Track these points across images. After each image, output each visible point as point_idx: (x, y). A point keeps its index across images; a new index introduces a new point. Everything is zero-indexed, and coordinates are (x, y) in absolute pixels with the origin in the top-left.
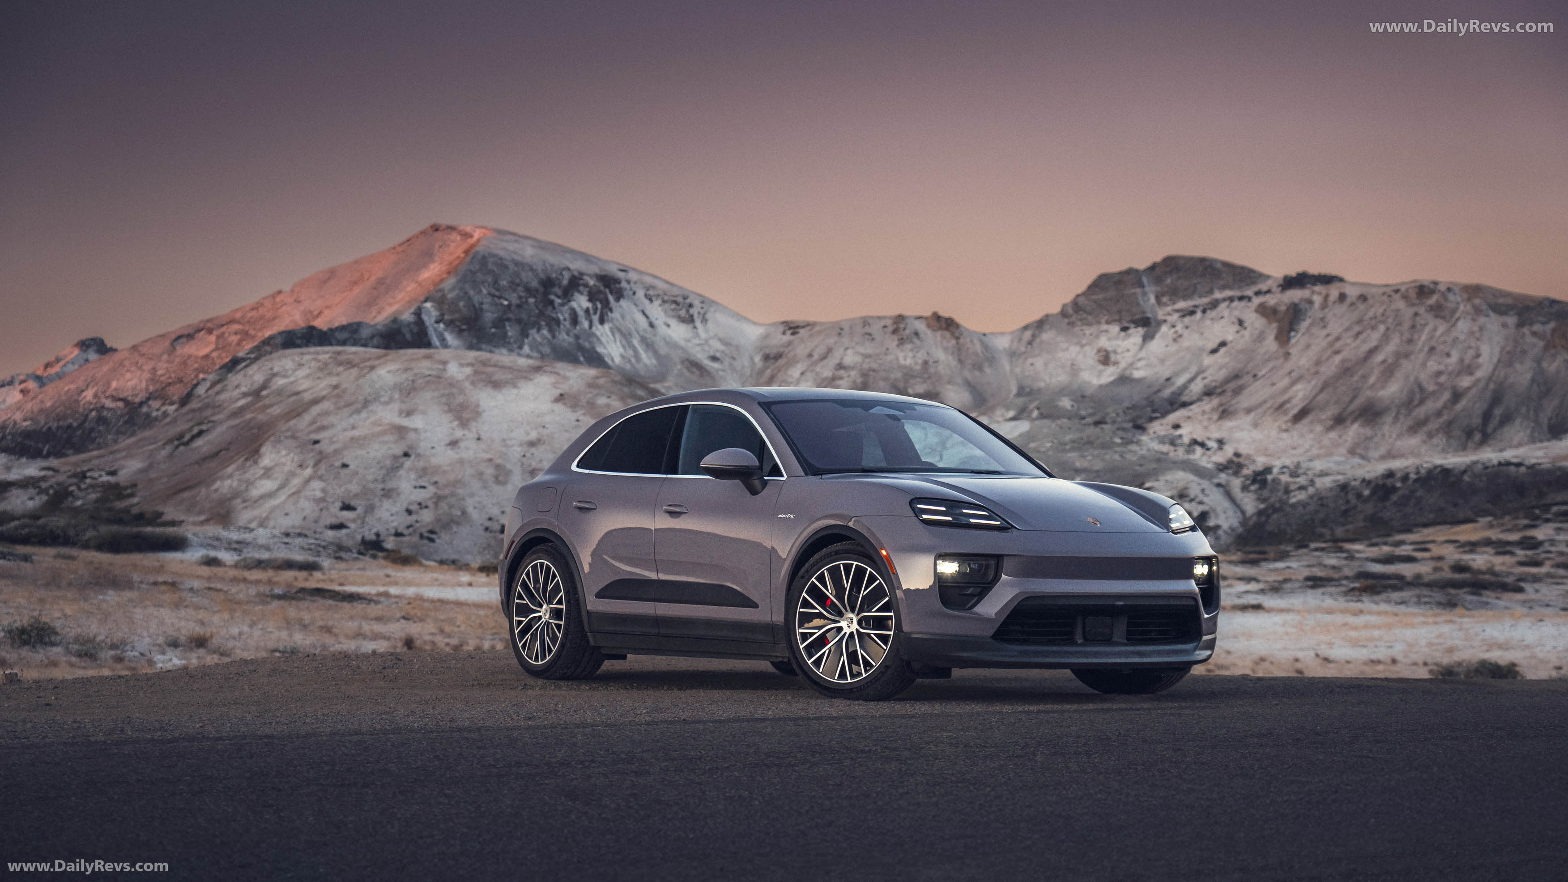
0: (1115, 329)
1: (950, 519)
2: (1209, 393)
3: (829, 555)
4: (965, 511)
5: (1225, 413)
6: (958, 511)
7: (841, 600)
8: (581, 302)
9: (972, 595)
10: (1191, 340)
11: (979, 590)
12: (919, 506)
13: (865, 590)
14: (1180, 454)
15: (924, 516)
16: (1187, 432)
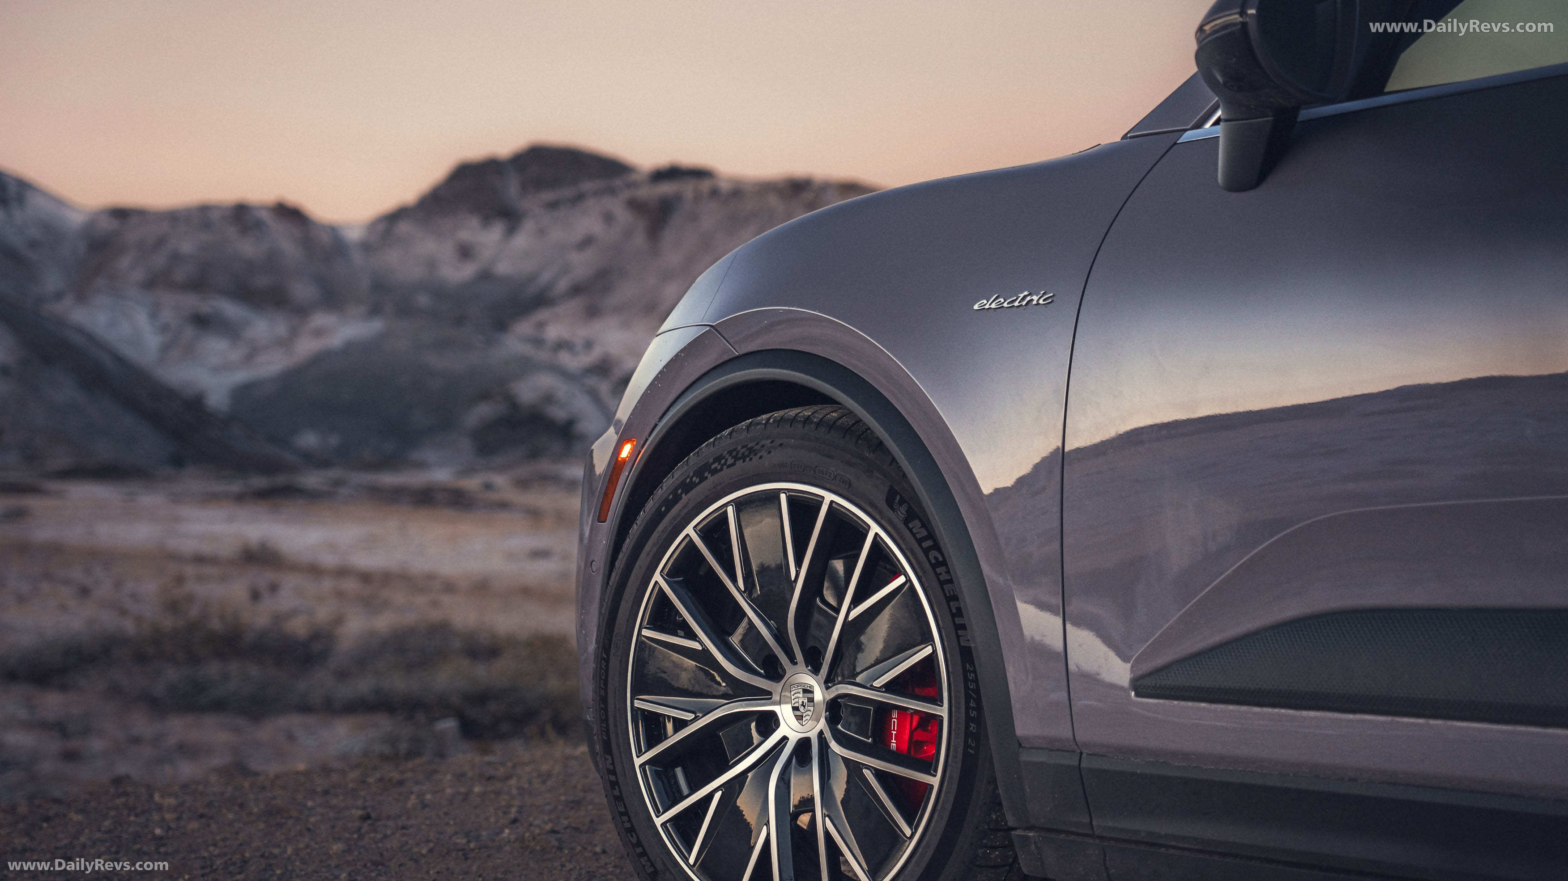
0: (474, 222)
2: (577, 290)
5: (593, 312)
10: (557, 235)
14: (543, 355)
16: (553, 332)
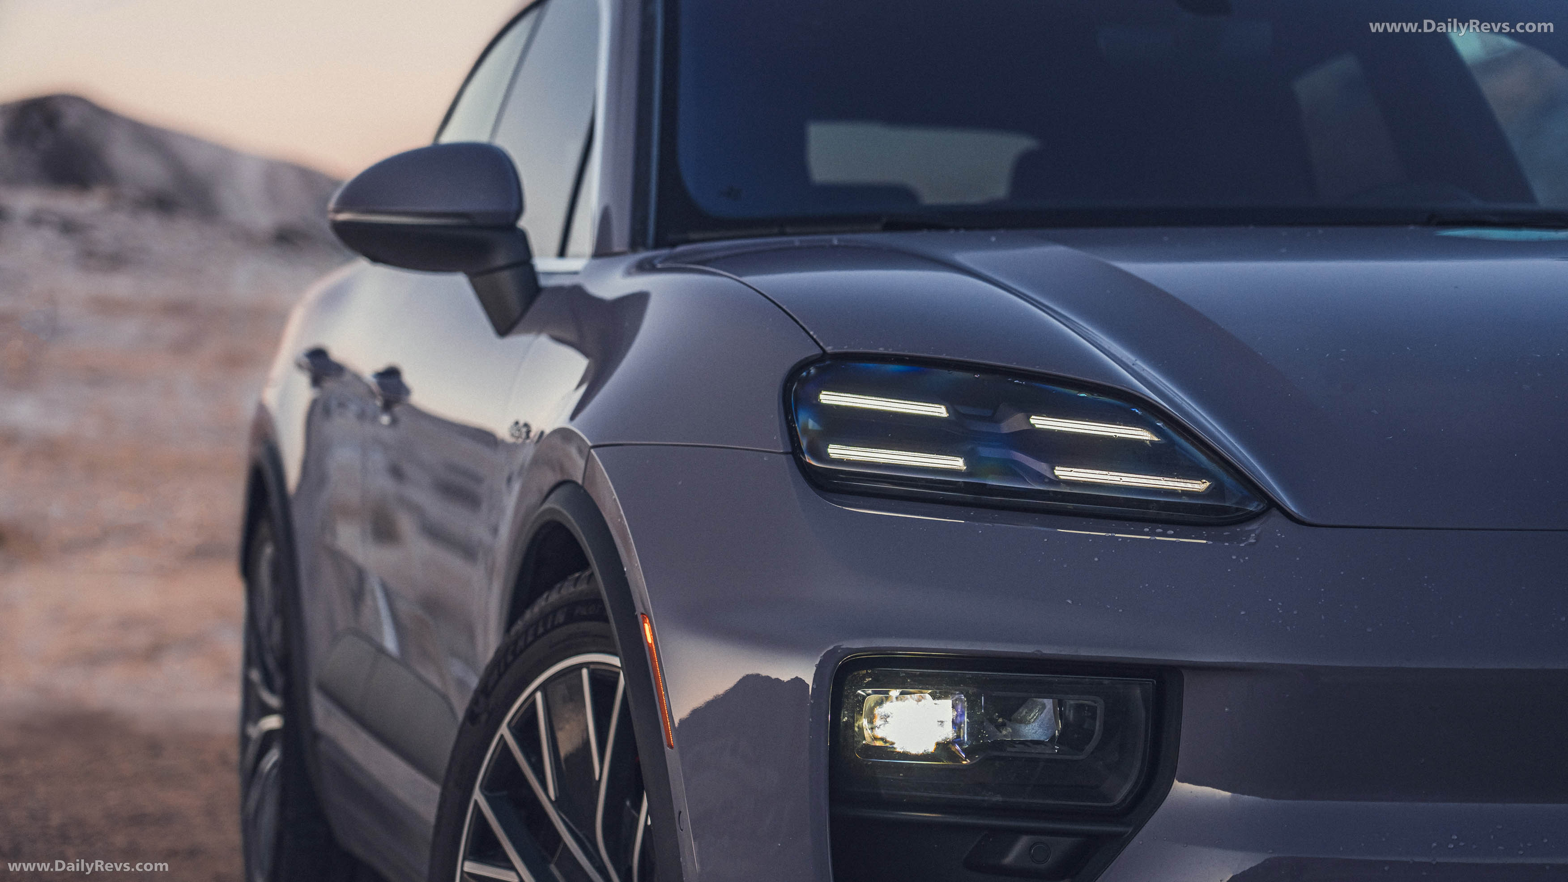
1: (958, 463)
3: (548, 622)
4: (1040, 422)
6: (1012, 424)
11: (1061, 847)
12: (827, 398)
15: (835, 451)
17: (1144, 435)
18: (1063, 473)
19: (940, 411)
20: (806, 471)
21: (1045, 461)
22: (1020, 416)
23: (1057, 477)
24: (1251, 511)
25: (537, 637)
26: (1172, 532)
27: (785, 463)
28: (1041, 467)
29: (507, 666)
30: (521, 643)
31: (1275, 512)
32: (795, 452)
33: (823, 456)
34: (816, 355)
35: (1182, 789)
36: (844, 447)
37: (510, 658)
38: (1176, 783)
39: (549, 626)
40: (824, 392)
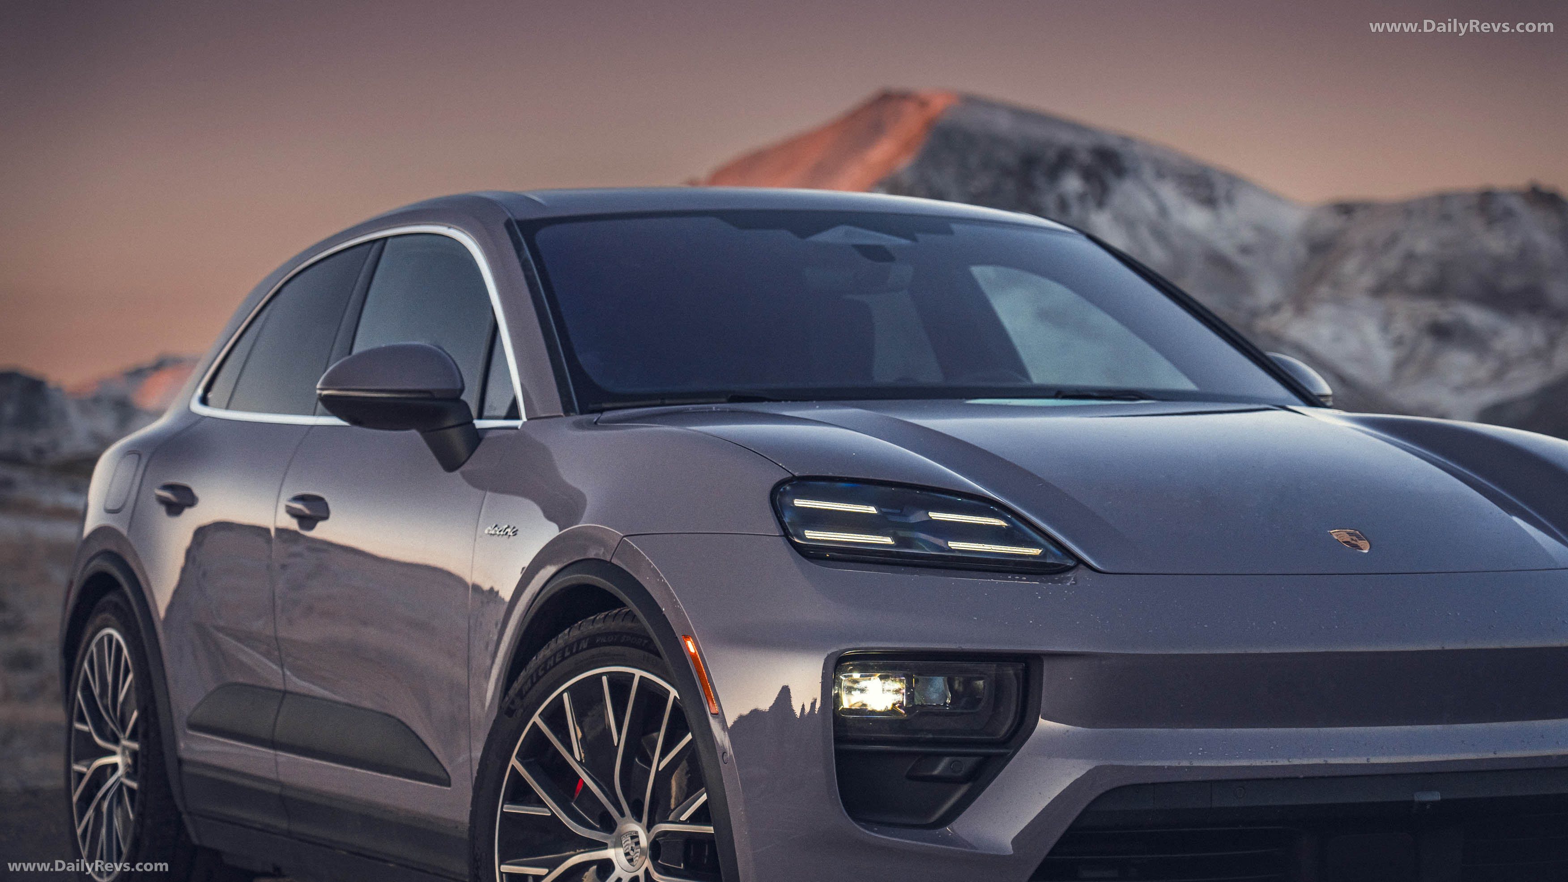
1: (888, 540)
3: (573, 648)
4: (935, 515)
6: (917, 517)
7: (604, 779)
8: (1072, 184)
9: (949, 781)
11: (969, 763)
12: (799, 503)
13: (663, 755)
15: (810, 534)
17: (1002, 523)
18: (953, 545)
19: (872, 510)
20: (795, 546)
21: (941, 538)
22: (922, 512)
23: (950, 547)
24: (1069, 566)
25: (564, 658)
26: (1025, 578)
27: (782, 541)
28: (940, 542)
29: (539, 678)
30: (551, 663)
31: (1082, 566)
32: (786, 535)
33: (803, 537)
34: (789, 477)
35: (1043, 724)
36: (812, 532)
37: (541, 673)
38: (1041, 721)
39: (574, 651)
40: (796, 500)
